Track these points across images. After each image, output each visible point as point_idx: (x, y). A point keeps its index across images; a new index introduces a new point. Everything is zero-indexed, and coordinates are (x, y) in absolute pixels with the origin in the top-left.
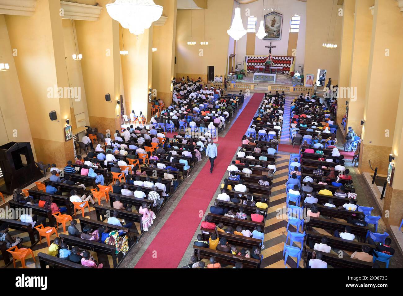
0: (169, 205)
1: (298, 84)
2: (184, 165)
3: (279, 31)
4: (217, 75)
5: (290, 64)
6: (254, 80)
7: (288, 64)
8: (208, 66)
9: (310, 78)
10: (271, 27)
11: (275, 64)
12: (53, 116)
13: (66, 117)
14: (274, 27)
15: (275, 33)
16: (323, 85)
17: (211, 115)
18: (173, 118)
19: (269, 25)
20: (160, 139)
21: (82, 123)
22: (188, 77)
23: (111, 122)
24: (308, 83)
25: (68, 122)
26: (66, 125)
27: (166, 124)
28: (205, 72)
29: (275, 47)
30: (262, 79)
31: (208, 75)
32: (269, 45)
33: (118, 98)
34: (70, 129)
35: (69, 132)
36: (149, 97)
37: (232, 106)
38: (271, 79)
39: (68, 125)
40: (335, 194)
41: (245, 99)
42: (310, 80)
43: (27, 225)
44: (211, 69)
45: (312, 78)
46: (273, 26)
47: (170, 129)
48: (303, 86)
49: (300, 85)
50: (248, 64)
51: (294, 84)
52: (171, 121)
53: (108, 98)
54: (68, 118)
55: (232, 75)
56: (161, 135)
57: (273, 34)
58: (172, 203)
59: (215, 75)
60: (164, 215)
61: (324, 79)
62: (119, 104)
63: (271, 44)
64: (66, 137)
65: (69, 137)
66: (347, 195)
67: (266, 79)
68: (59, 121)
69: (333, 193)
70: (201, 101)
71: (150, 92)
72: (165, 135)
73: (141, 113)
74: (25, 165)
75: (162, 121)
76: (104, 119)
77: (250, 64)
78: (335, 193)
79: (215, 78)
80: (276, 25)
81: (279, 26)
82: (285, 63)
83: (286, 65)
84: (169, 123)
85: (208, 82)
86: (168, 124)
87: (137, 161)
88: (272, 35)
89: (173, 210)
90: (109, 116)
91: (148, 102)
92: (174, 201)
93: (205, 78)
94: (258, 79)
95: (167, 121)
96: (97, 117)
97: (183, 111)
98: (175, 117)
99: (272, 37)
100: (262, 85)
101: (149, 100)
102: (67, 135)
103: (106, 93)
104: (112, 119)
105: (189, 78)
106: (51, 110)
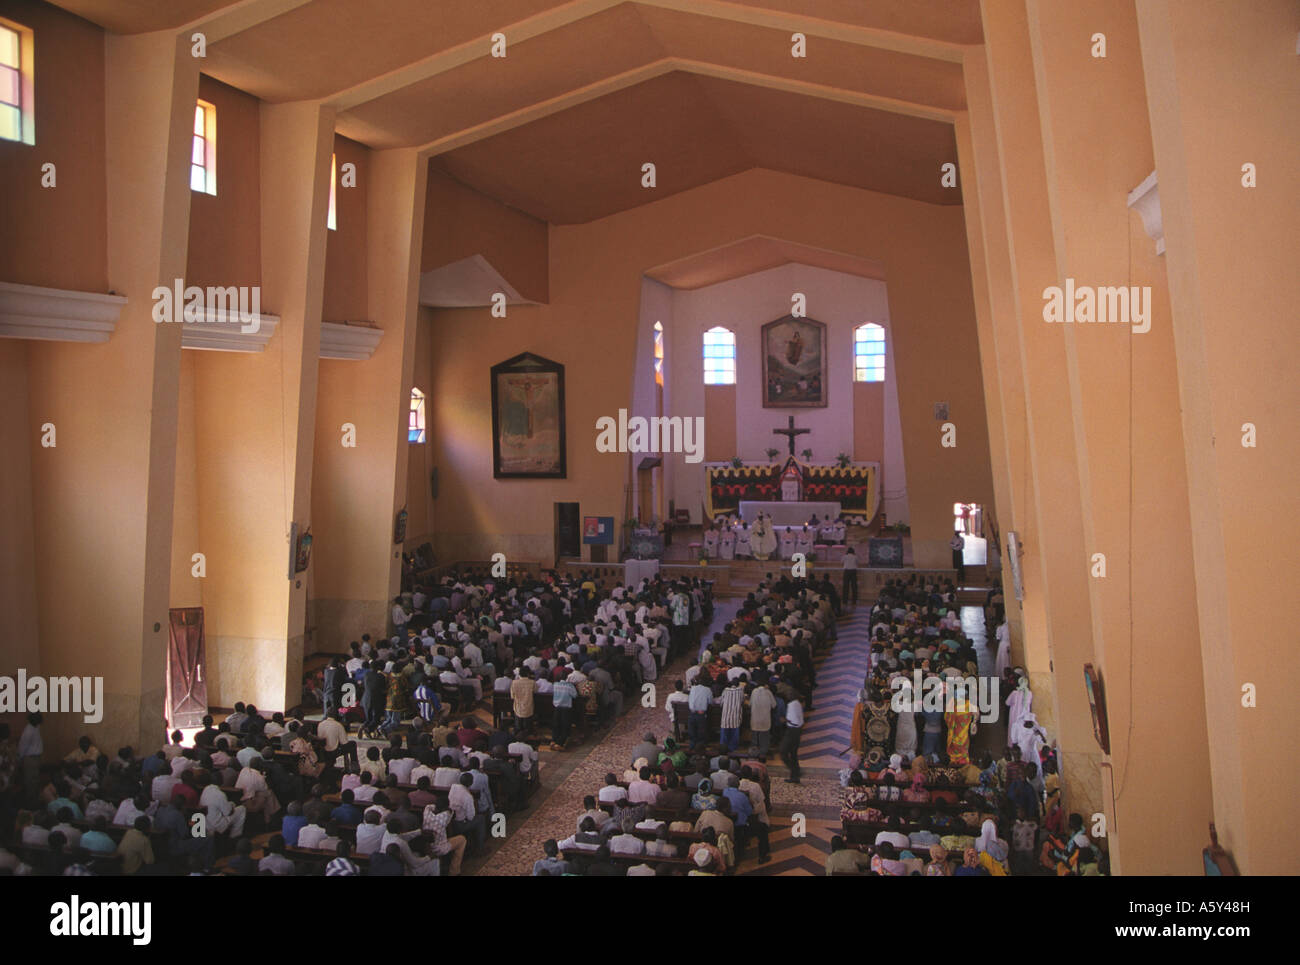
3: (816, 378)
8: (555, 504)
10: (787, 364)
14: (798, 364)
15: (804, 385)
19: (782, 358)
29: (807, 431)
31: (556, 535)
32: (786, 426)
44: (568, 515)
46: (793, 359)
57: (798, 387)
63: (791, 420)
80: (805, 357)
81: (817, 361)
88: (794, 392)
99: (794, 399)
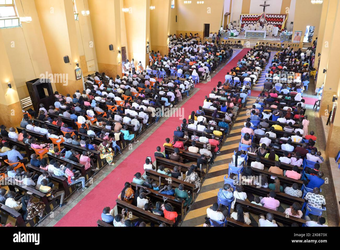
0: (149, 131)
1: (286, 40)
2: (165, 102)
4: (212, 32)
5: (282, 22)
6: (246, 36)
7: (280, 21)
8: (204, 24)
9: (298, 35)
11: (268, 21)
12: (67, 60)
13: (76, 61)
16: (310, 42)
17: (198, 65)
18: (166, 66)
20: (151, 83)
21: (92, 68)
22: (186, 33)
23: (114, 68)
24: (296, 39)
25: (77, 65)
26: (76, 67)
27: (159, 71)
28: (201, 30)
29: (269, 5)
30: (253, 35)
31: (204, 32)
32: (263, 4)
33: (119, 48)
34: (79, 71)
35: (79, 73)
36: (147, 49)
37: (218, 58)
38: (261, 36)
39: (78, 68)
40: (284, 129)
41: (233, 53)
42: (298, 36)
43: (44, 135)
44: (207, 27)
45: (300, 35)
47: (163, 75)
48: (291, 42)
49: (288, 41)
50: (243, 22)
51: (282, 40)
52: (163, 69)
53: (111, 48)
54: (78, 62)
55: (226, 32)
56: (153, 80)
58: (151, 130)
59: (210, 32)
60: (143, 137)
61: (312, 35)
62: (120, 53)
63: (265, 2)
64: (76, 77)
65: (79, 77)
66: (294, 130)
67: (257, 36)
68: (71, 64)
69: (283, 128)
70: (193, 53)
71: (148, 45)
72: (156, 80)
73: (140, 62)
74: (47, 96)
75: (155, 69)
76: (109, 65)
77: (244, 22)
78: (285, 127)
79: (210, 34)
82: (277, 21)
83: (279, 23)
84: (161, 70)
85: (204, 38)
86: (160, 72)
87: (130, 97)
89: (151, 134)
90: (112, 63)
91: (146, 53)
92: (153, 128)
93: (202, 35)
94: (249, 35)
95: (160, 69)
96: (103, 64)
97: (175, 62)
98: (167, 66)
100: (253, 41)
101: (147, 51)
102: (77, 75)
103: (110, 44)
104: (115, 65)
105: (187, 35)
106: (65, 55)
